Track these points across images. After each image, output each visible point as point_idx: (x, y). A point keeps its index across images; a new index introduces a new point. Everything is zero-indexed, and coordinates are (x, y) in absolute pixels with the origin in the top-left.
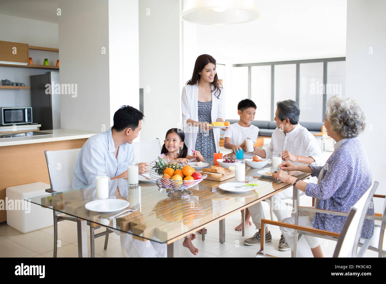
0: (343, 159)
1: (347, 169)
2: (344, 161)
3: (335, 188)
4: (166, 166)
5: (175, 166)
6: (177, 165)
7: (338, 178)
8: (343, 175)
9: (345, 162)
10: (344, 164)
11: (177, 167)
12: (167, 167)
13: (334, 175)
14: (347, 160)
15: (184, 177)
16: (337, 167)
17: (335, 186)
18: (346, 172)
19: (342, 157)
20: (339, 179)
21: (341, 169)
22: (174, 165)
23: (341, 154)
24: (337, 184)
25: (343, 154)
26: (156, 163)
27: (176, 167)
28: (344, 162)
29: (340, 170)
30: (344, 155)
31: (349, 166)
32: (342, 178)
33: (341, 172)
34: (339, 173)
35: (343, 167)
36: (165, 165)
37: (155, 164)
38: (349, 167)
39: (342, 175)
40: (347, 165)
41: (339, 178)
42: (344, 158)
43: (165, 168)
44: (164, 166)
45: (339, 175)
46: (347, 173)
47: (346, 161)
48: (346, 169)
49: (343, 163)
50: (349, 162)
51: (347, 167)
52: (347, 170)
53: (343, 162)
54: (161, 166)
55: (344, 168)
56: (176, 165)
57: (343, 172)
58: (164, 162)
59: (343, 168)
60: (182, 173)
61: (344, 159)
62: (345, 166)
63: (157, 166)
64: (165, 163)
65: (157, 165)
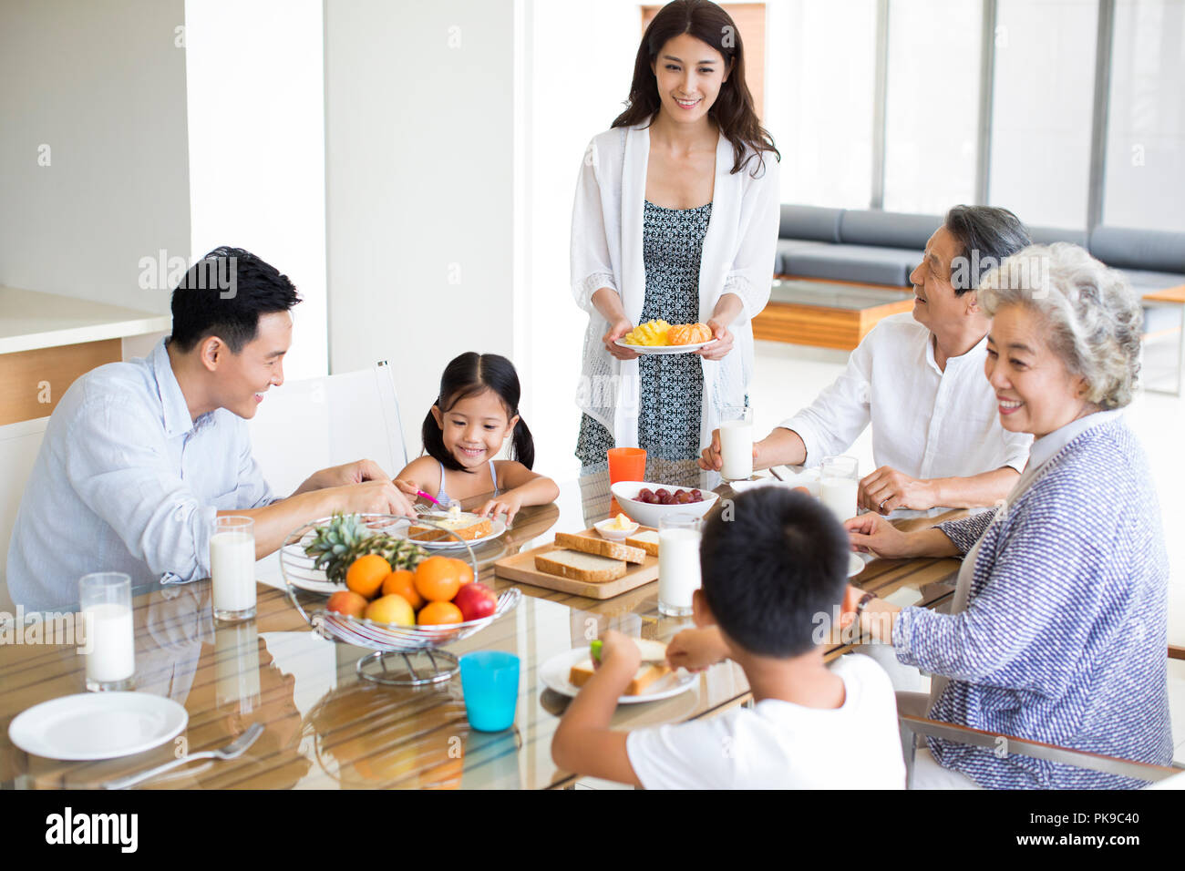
0: (1065, 514)
1: (1077, 553)
2: (1070, 519)
3: (1020, 625)
4: (358, 550)
5: (393, 552)
6: (402, 548)
7: (1037, 588)
8: (1058, 578)
9: (1073, 523)
10: (1067, 533)
11: (402, 555)
12: (358, 556)
13: (1020, 574)
14: (1083, 516)
15: (421, 606)
16: (1037, 541)
17: (1022, 619)
18: (1069, 564)
19: (1062, 505)
20: (1042, 591)
21: (1055, 550)
22: (390, 549)
23: (1059, 494)
24: (1030, 610)
25: (1068, 492)
26: (320, 533)
27: (396, 555)
28: (1067, 526)
29: (1050, 557)
30: (1073, 497)
31: (1087, 543)
32: (1051, 590)
33: (1050, 563)
34: (1044, 567)
35: (1062, 543)
36: (354, 544)
37: (316, 535)
38: (1088, 547)
39: (1052, 575)
40: (1078, 536)
41: (1043, 585)
42: (1071, 510)
43: (354, 559)
44: (349, 549)
45: (1044, 576)
46: (1074, 571)
47: (1078, 520)
48: (1075, 555)
49: (1065, 529)
50: (1089, 527)
51: (1077, 546)
52: (1076, 559)
53: (1064, 523)
54: (338, 548)
55: (1067, 549)
56: (399, 546)
57: (1061, 562)
58: (352, 527)
59: (1061, 550)
60: (415, 587)
61: (1070, 513)
62: (1072, 543)
63: (323, 547)
64: (357, 533)
65: (321, 542)
